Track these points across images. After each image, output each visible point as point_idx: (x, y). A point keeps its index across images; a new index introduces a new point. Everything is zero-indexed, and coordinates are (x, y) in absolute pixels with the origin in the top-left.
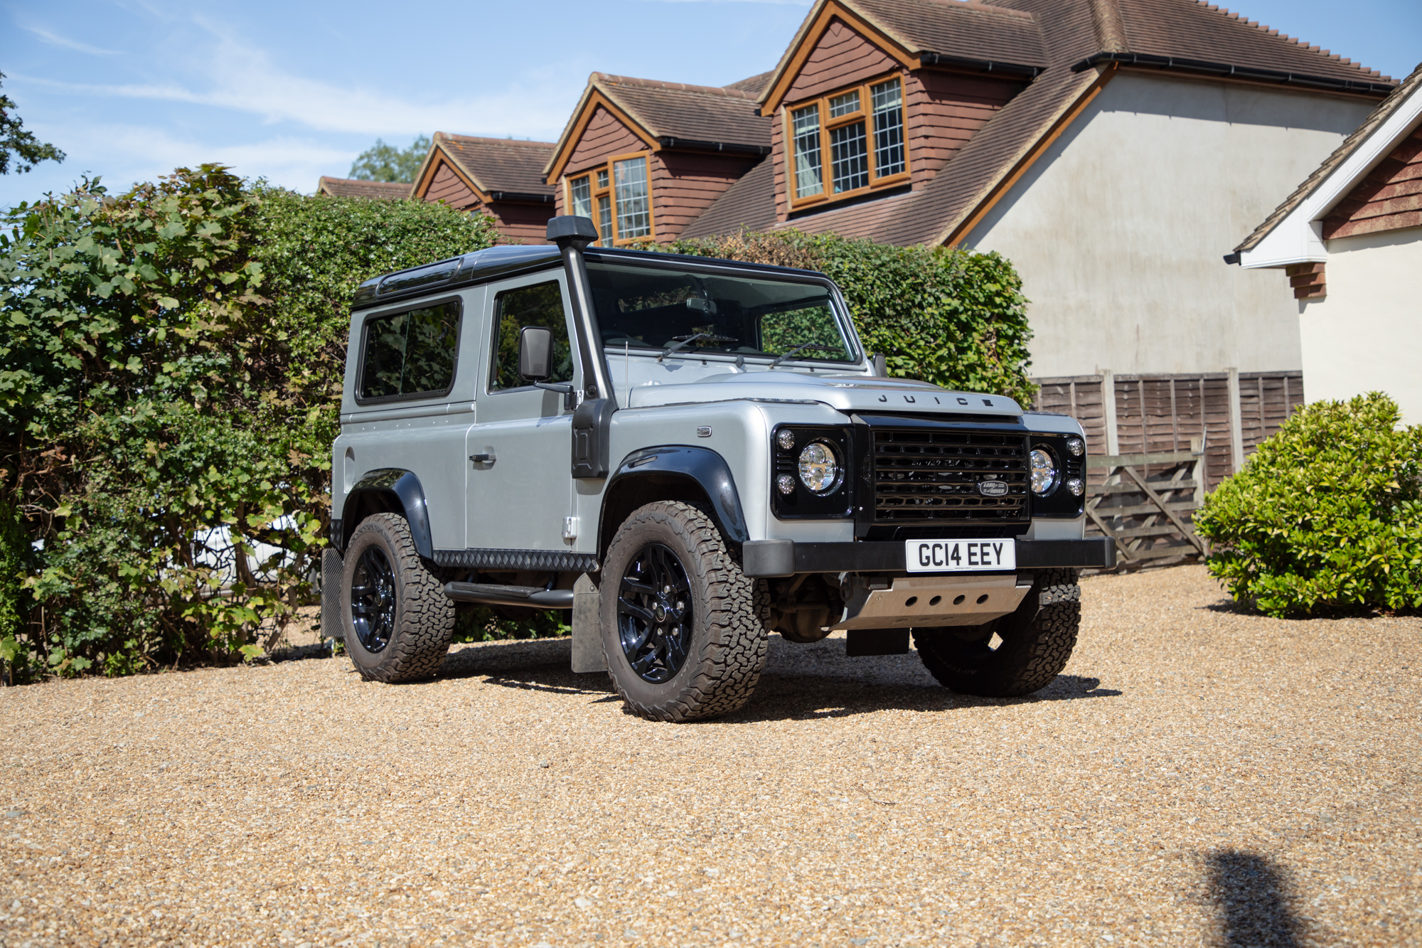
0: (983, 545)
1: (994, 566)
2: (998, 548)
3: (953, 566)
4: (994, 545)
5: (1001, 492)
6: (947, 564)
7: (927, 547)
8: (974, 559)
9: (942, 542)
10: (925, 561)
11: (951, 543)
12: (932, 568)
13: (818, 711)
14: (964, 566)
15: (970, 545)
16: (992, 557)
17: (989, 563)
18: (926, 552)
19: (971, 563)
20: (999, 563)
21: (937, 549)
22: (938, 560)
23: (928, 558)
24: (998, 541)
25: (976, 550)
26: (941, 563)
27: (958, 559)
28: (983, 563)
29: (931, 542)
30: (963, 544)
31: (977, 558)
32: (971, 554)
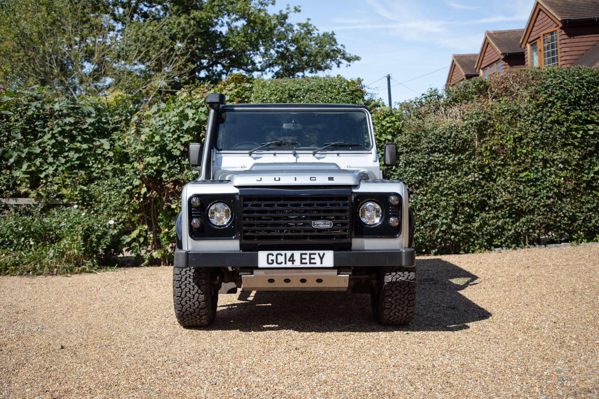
0: (310, 254)
1: (318, 265)
2: (321, 256)
3: (289, 264)
4: (319, 254)
5: (328, 226)
6: (286, 263)
7: (273, 255)
8: (304, 261)
9: (283, 252)
10: (270, 262)
11: (289, 253)
12: (275, 265)
13: (265, 326)
14: (297, 264)
15: (301, 254)
16: (317, 260)
17: (315, 263)
18: (271, 257)
19: (302, 263)
20: (321, 263)
21: (279, 256)
22: (279, 261)
23: (273, 260)
24: (321, 252)
25: (307, 257)
26: (282, 263)
27: (293, 261)
28: (310, 263)
29: (275, 253)
30: (297, 254)
31: (307, 261)
32: (302, 259)
